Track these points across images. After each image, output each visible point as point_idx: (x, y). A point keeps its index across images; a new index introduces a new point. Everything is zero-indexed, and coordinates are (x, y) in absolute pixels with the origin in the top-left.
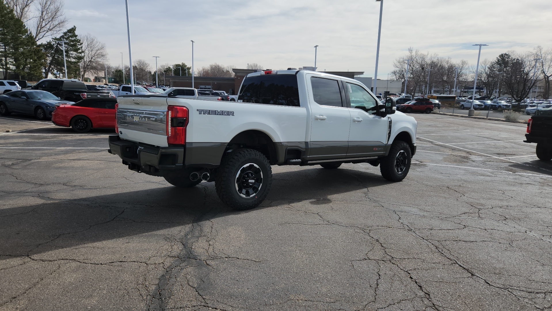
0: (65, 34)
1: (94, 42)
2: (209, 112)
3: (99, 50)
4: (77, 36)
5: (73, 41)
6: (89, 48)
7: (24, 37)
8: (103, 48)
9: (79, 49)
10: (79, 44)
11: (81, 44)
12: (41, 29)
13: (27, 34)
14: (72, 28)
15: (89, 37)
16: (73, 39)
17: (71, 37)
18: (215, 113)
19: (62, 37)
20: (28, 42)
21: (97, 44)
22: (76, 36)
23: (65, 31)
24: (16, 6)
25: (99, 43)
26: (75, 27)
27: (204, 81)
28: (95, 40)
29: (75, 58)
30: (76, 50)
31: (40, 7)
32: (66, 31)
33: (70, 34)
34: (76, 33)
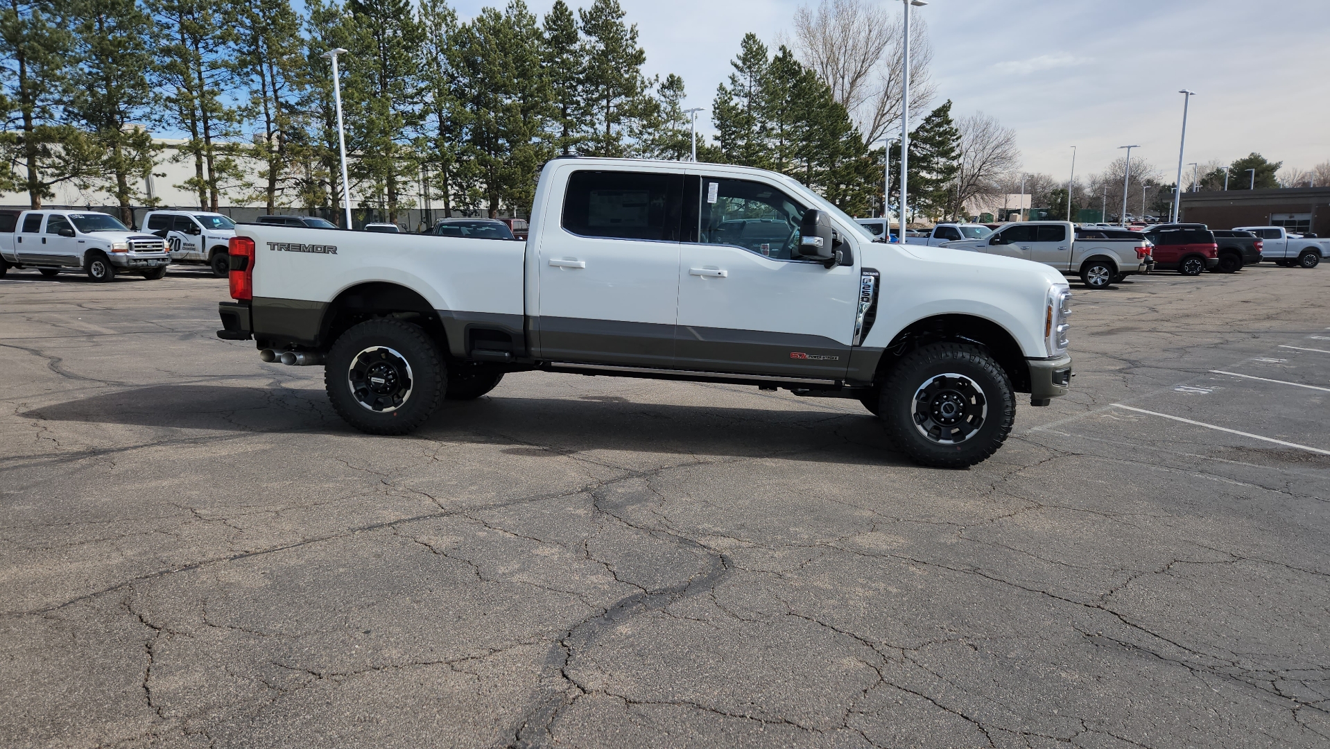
0: (928, 120)
1: (991, 129)
2: (289, 247)
3: (997, 147)
4: (951, 121)
5: (940, 135)
6: (978, 145)
7: (844, 139)
8: (1008, 140)
9: (952, 150)
10: (955, 137)
11: (957, 139)
12: (880, 119)
13: (849, 132)
14: (944, 106)
15: (978, 119)
16: (941, 129)
17: (940, 125)
18: (299, 248)
19: (922, 128)
20: (847, 149)
21: (997, 134)
22: (949, 122)
23: (928, 113)
24: (843, 78)
25: (1000, 131)
26: (949, 101)
27: (1290, 202)
28: (993, 124)
29: (940, 171)
30: (945, 154)
31: (886, 72)
32: (930, 114)
33: (937, 120)
34: (951, 114)
